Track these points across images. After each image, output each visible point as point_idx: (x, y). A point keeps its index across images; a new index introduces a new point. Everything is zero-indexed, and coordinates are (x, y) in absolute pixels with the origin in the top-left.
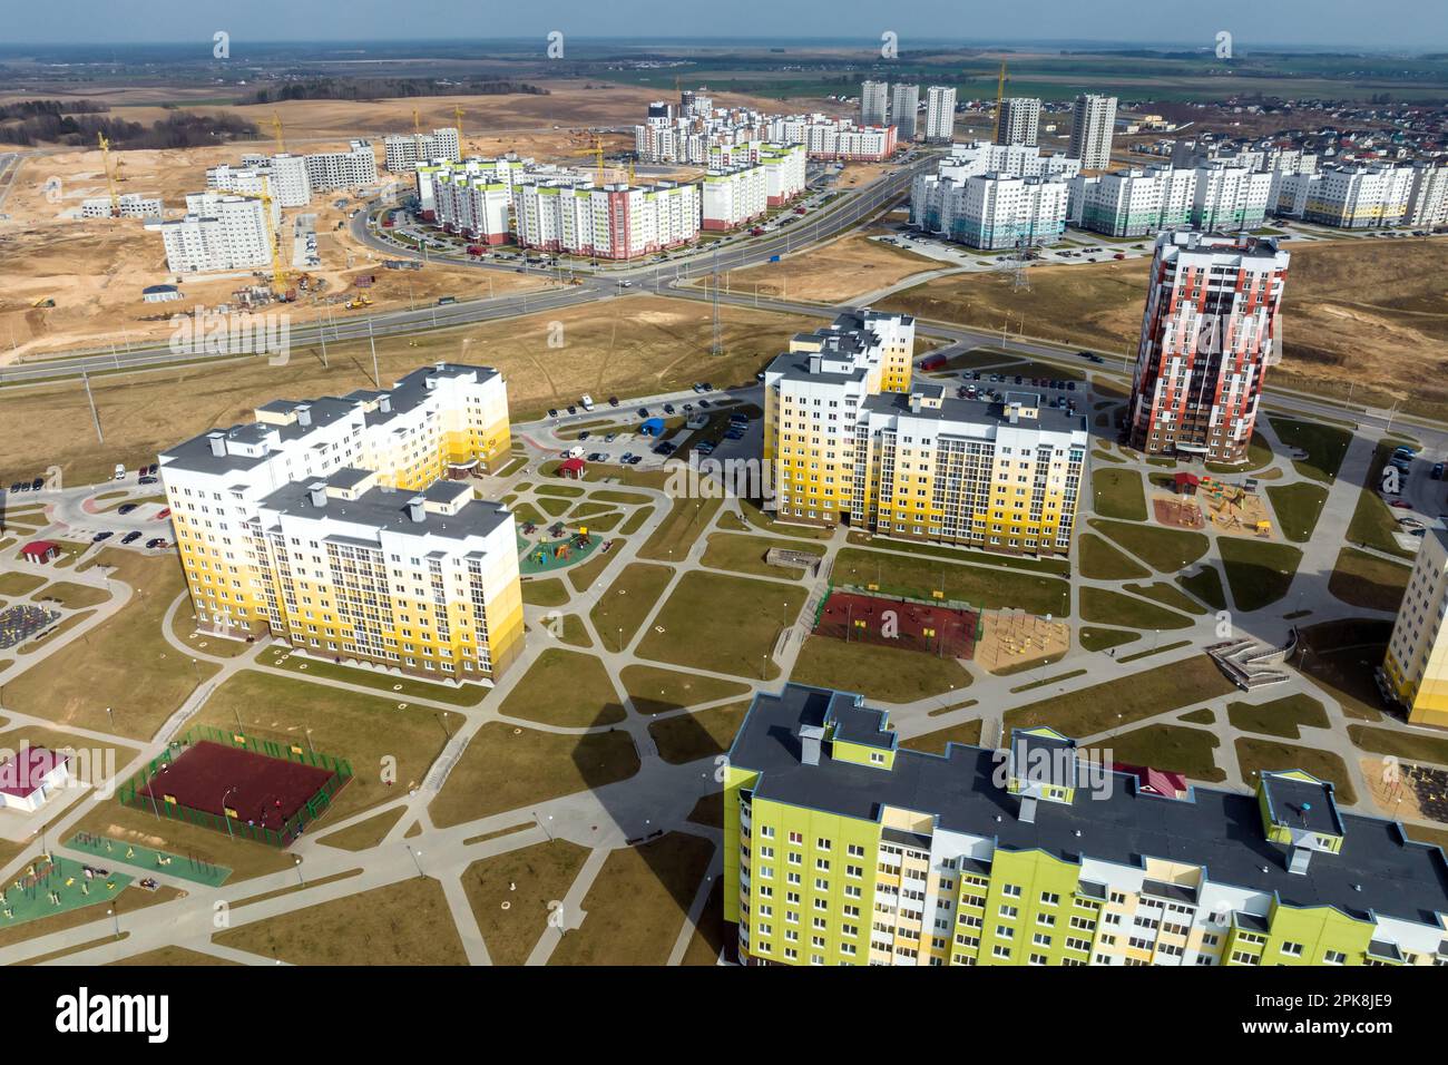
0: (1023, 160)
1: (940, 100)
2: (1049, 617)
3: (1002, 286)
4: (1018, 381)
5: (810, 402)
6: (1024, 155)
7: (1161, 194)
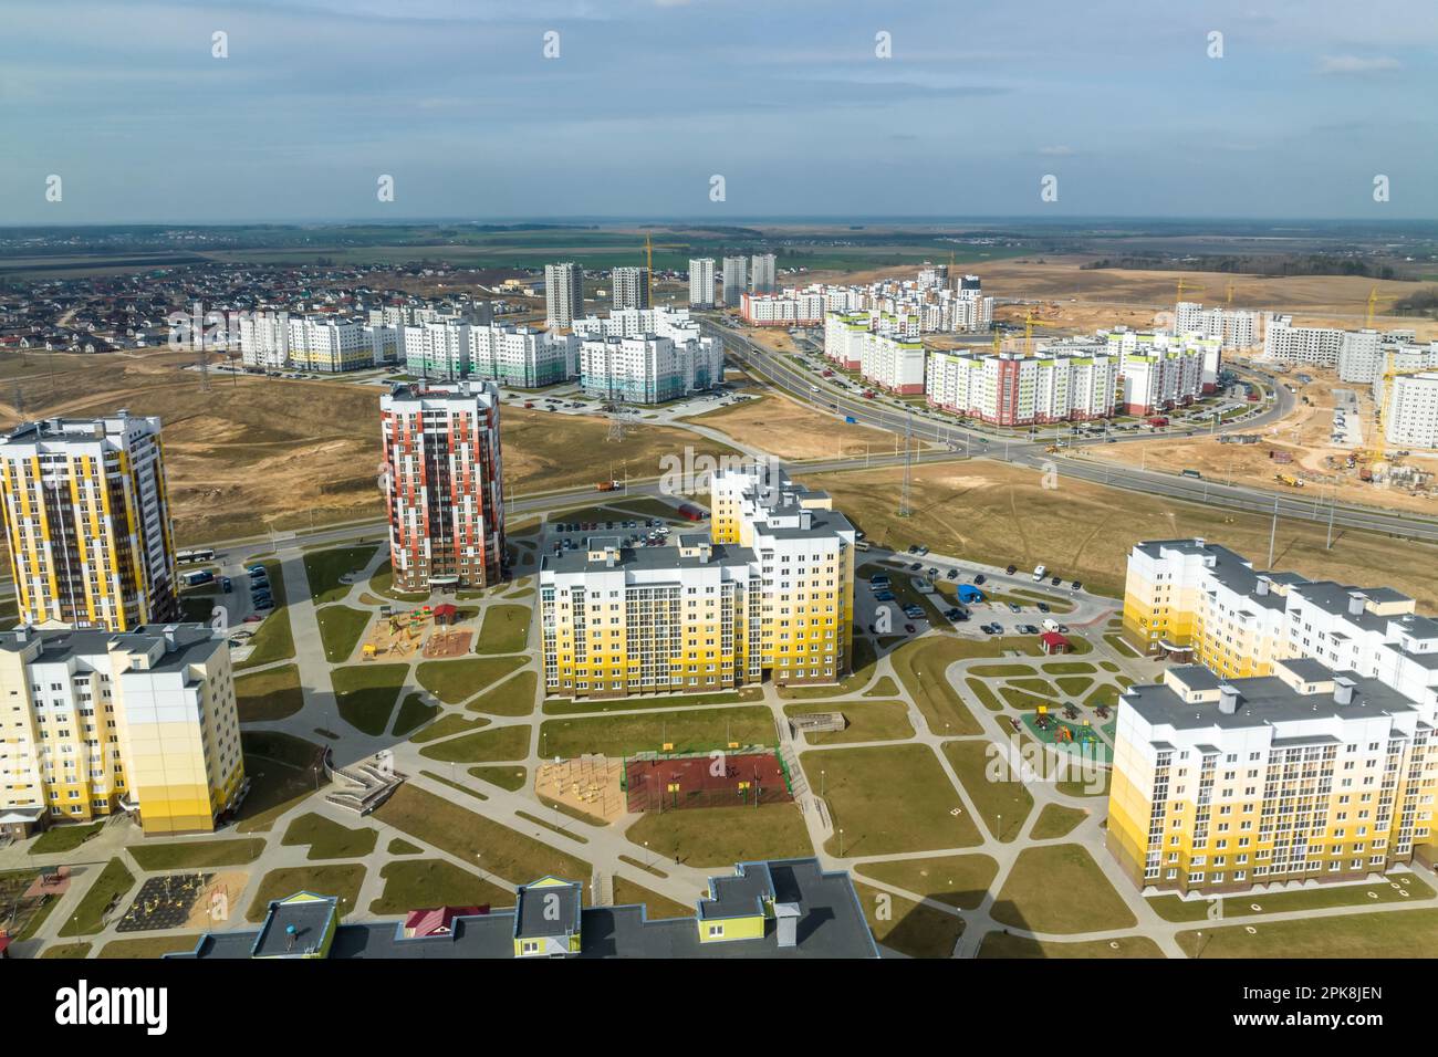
0: (624, 322)
1: (703, 270)
2: (557, 759)
3: (633, 437)
4: (610, 526)
5: (809, 558)
6: (624, 317)
7: (499, 348)
